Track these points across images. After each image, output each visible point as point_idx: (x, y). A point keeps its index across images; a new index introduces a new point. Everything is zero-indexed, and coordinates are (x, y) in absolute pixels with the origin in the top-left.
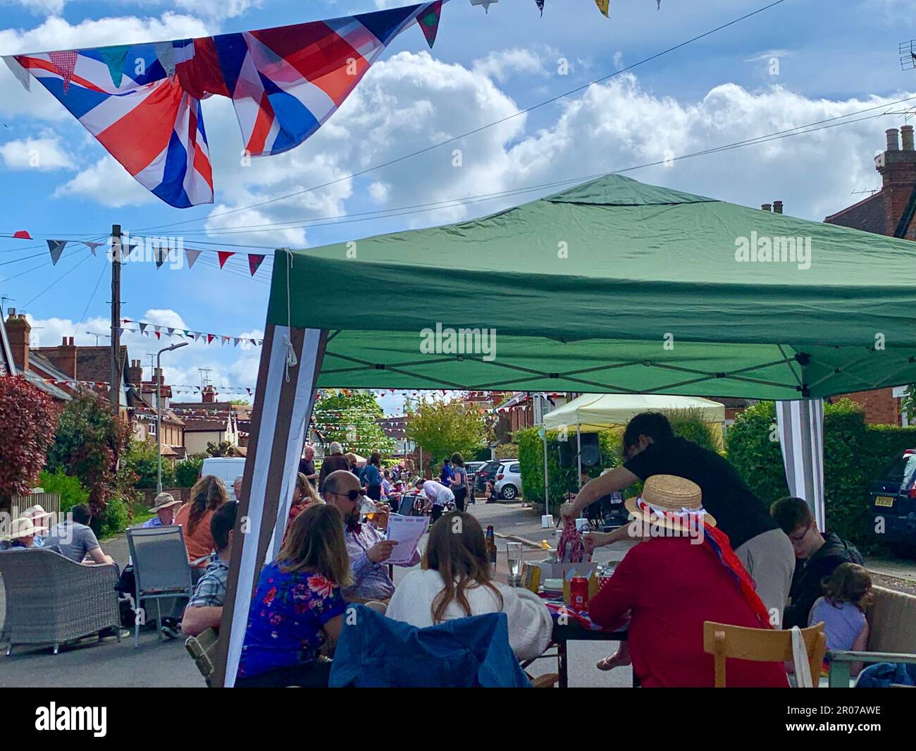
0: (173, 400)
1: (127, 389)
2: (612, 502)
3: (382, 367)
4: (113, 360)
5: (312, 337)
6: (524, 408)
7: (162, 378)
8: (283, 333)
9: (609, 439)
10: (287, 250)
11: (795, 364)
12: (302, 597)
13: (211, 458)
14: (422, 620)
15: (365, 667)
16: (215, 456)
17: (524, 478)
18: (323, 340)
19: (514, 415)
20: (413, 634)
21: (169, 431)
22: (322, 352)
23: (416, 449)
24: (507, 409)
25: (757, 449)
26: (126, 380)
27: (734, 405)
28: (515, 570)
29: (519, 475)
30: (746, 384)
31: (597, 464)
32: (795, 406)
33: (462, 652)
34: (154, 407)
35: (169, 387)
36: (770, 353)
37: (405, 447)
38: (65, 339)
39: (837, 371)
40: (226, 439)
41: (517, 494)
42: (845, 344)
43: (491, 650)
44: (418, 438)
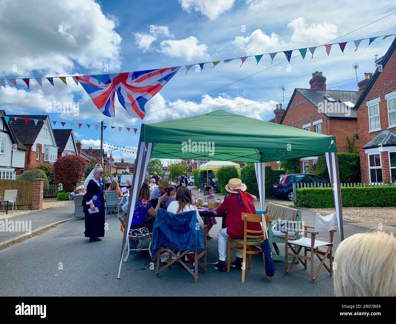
0: (114, 162)
1: (104, 159)
2: (215, 186)
3: (165, 153)
4: (101, 152)
5: (150, 145)
6: (195, 165)
7: (112, 157)
8: (143, 144)
9: (214, 172)
10: (144, 124)
11: (259, 154)
12: (142, 206)
13: (123, 175)
14: (175, 212)
15: (162, 223)
16: (124, 174)
17: (195, 180)
18: (153, 146)
19: (192, 167)
20: (174, 215)
21: (113, 169)
22: (152, 150)
23: (170, 174)
24: (191, 165)
25: (248, 174)
26: (104, 157)
27: (242, 165)
28: (197, 200)
29: (194, 180)
30: (247, 159)
31: (212, 177)
32: (259, 164)
33: (186, 220)
34: (110, 163)
35: (113, 159)
36: (253, 152)
37: (168, 173)
38: (90, 147)
39: (269, 156)
40: (127, 171)
41: (193, 184)
42: (274, 149)
43: (192, 219)
44: (171, 171)
